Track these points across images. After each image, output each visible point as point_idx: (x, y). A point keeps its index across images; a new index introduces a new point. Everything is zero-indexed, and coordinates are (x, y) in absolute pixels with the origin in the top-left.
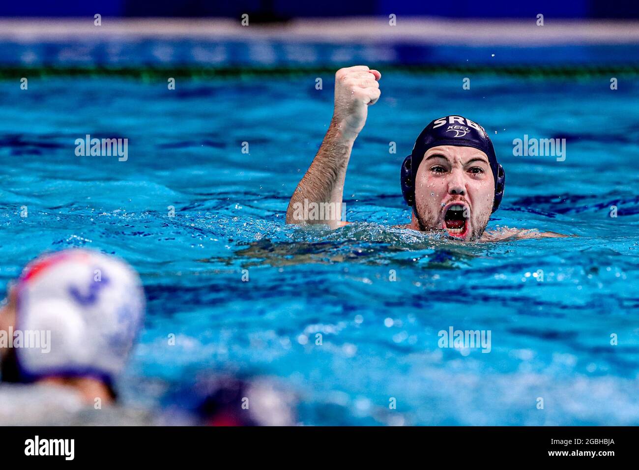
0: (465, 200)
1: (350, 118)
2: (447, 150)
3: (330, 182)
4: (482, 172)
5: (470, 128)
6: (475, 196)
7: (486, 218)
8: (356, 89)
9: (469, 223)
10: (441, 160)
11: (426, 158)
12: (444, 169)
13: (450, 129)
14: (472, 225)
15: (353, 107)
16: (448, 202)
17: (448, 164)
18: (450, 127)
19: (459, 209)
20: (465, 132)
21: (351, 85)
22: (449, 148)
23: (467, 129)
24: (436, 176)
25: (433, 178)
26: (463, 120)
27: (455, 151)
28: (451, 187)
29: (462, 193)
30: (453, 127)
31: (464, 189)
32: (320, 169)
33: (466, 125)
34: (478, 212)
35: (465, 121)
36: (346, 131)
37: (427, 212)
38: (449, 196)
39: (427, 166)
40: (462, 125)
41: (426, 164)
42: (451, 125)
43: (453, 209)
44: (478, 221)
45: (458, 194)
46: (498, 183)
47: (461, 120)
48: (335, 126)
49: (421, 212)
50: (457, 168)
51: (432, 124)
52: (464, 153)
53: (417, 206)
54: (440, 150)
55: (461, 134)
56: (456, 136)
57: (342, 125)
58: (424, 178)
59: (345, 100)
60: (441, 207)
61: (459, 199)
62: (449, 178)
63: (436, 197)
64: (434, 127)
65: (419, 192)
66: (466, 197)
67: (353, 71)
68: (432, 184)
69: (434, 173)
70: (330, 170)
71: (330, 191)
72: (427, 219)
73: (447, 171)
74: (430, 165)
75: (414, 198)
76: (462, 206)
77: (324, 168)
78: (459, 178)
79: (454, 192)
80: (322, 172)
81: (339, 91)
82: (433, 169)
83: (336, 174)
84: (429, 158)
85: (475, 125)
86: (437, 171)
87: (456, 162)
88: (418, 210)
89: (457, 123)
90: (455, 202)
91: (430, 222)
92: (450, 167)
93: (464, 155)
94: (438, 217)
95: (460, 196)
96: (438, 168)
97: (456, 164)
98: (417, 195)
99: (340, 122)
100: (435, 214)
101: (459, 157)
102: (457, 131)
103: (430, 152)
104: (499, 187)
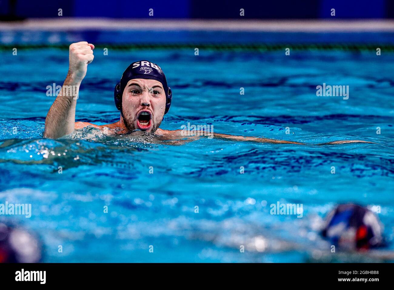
0: (149, 109)
1: (77, 71)
2: (140, 81)
3: (67, 106)
4: (159, 93)
5: (153, 68)
6: (155, 106)
7: (161, 118)
8: (80, 56)
9: (151, 121)
10: (137, 87)
11: (128, 85)
12: (138, 91)
13: (142, 69)
14: (153, 122)
15: (79, 66)
16: (141, 110)
17: (140, 89)
18: (141, 68)
19: (146, 114)
20: (150, 71)
21: (77, 54)
22: (141, 80)
23: (151, 69)
24: (134, 96)
25: (132, 96)
26: (149, 63)
27: (144, 82)
28: (142, 102)
29: (148, 105)
30: (143, 68)
31: (149, 103)
32: (62, 99)
33: (151, 67)
34: (157, 115)
35: (150, 64)
36: (76, 78)
37: (128, 115)
38: (141, 107)
39: (129, 90)
40: (148, 67)
41: (128, 88)
42: (142, 67)
43: (143, 114)
44: (157, 120)
45: (146, 106)
46: (168, 98)
47: (148, 64)
48: (69, 76)
49: (125, 115)
50: (145, 91)
51: (132, 66)
52: (149, 83)
53: (123, 111)
54: (136, 81)
55: (148, 72)
56: (145, 73)
57: (73, 76)
58: (127, 97)
59: (74, 62)
60: (136, 112)
61: (146, 108)
62: (141, 96)
63: (133, 107)
64: (133, 68)
65: (124, 104)
66: (150, 107)
67: (79, 45)
68: (131, 100)
69: (133, 94)
70: (67, 99)
71: (68, 111)
72: (128, 119)
73: (140, 93)
74: (131, 89)
75: (121, 106)
76: (148, 112)
77: (64, 99)
78: (147, 97)
79: (143, 105)
80: (63, 101)
81: (71, 57)
82: (132, 92)
83: (70, 102)
84: (130, 85)
85: (156, 66)
86: (134, 92)
87: (145, 88)
88: (123, 113)
89: (145, 66)
90: (144, 110)
91: (130, 120)
92: (142, 91)
93: (149, 84)
94: (135, 118)
95: (147, 107)
96: (135, 91)
97: (145, 89)
98: (123, 105)
99: (72, 73)
100: (133, 116)
101: (146, 85)
102: (146, 70)
103: (130, 82)
104: (168, 100)
